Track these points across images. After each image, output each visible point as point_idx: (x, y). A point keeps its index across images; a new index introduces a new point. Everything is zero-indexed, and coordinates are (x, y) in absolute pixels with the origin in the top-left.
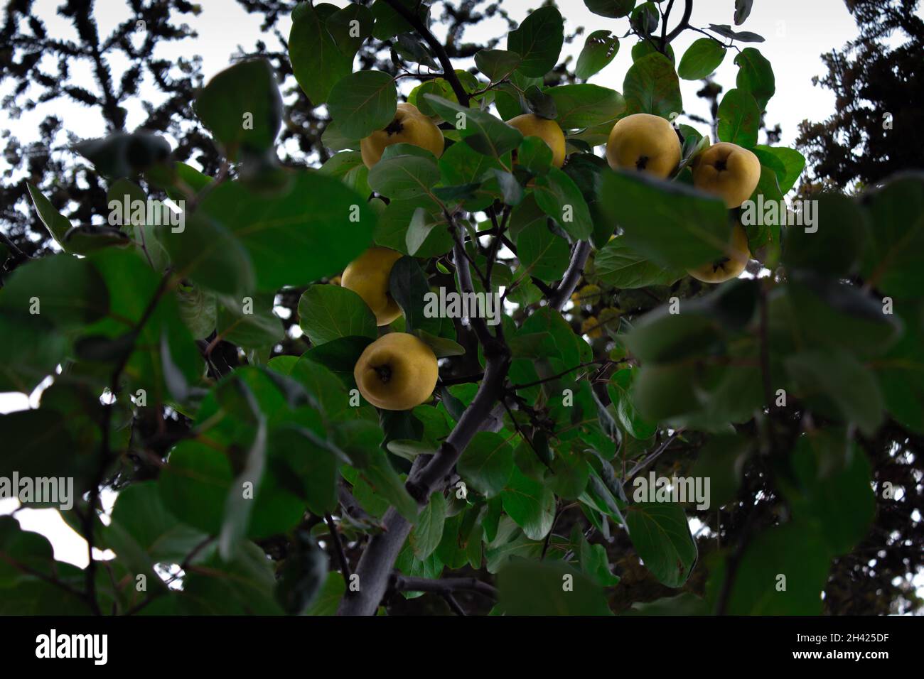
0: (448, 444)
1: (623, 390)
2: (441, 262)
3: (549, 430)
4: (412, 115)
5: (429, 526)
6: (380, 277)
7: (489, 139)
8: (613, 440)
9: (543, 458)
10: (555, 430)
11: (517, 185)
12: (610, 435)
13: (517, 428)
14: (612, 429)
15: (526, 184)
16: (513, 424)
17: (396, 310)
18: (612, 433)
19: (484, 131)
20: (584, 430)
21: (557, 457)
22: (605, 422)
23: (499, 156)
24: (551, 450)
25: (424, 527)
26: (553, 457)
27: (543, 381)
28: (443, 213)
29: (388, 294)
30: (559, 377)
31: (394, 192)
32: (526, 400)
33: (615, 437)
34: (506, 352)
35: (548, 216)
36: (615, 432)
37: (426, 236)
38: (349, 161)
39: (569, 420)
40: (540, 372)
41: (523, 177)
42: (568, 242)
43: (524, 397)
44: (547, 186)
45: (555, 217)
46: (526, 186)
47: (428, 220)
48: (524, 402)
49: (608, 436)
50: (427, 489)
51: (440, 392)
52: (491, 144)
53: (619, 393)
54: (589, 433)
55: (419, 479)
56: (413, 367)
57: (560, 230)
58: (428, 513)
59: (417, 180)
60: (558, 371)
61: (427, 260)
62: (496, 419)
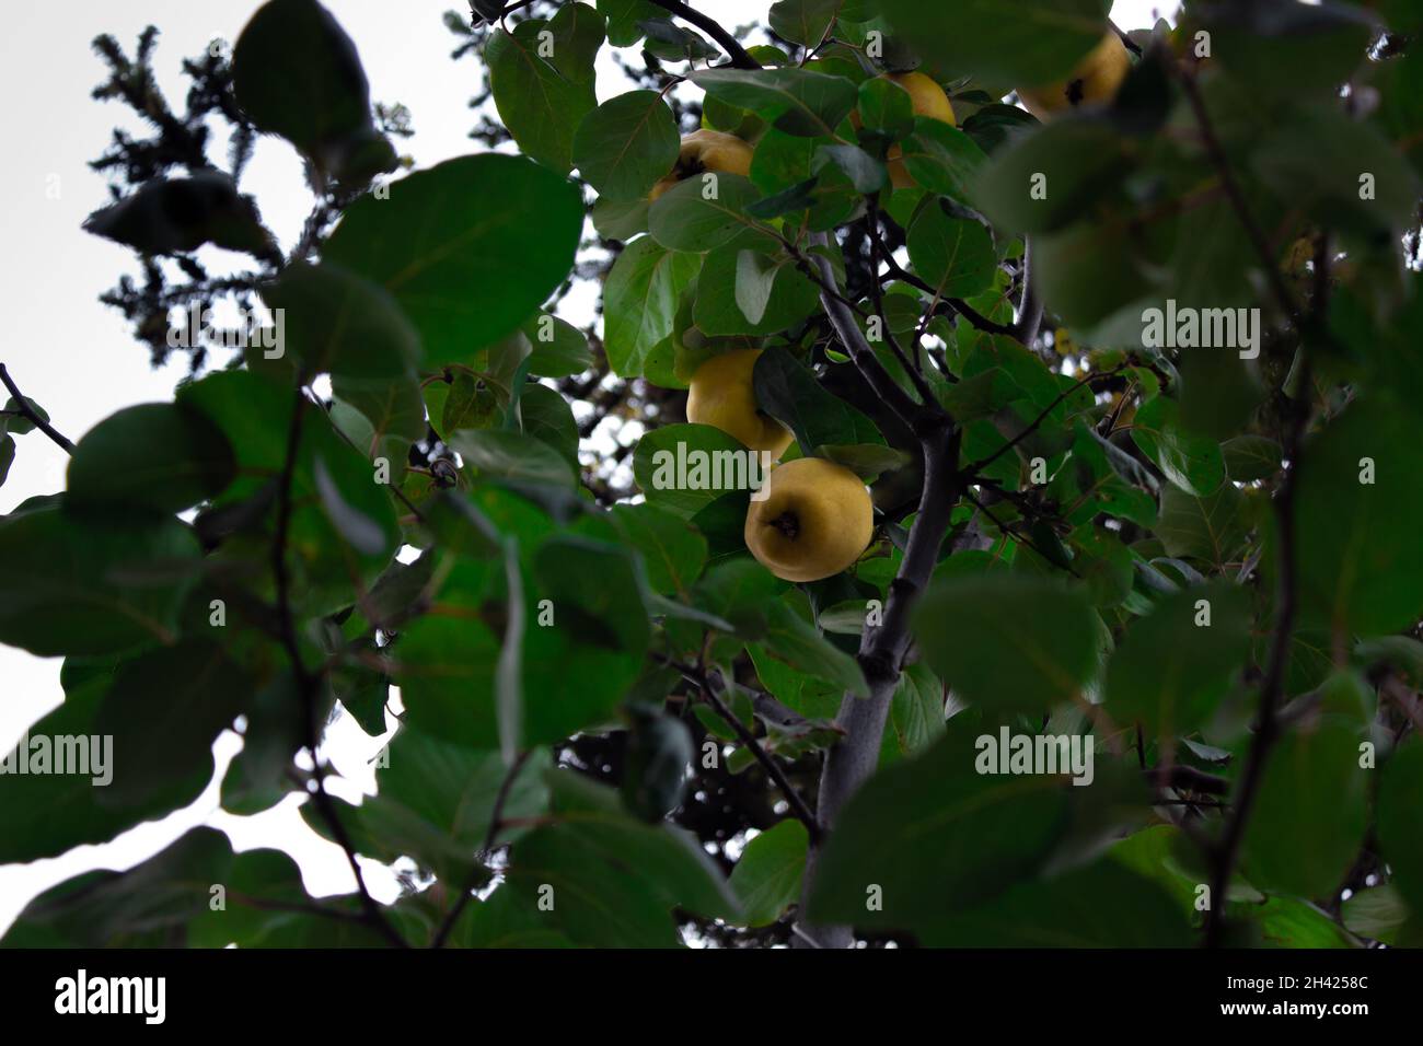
0: (901, 580)
1: (1157, 432)
2: (831, 348)
3: (1054, 516)
4: (711, 143)
5: (924, 724)
6: (739, 392)
7: (809, 111)
8: (1146, 491)
9: (1057, 561)
10: (1062, 512)
11: (869, 160)
12: (1138, 484)
13: (1004, 530)
14: (1137, 474)
15: (885, 157)
16: (996, 527)
17: (780, 433)
18: (1140, 480)
19: (796, 100)
20: (1103, 496)
21: (1078, 552)
22: (1123, 467)
23: (833, 131)
24: (1067, 547)
25: (918, 731)
26: (1072, 554)
27: (1015, 442)
28: (784, 248)
29: (760, 413)
30: (1036, 425)
31: (699, 242)
32: (1000, 482)
33: (1147, 486)
34: (946, 420)
35: (939, 196)
36: (1144, 477)
37: (769, 290)
38: (651, 252)
39: (1077, 492)
40: (1006, 432)
41: (876, 145)
42: (981, 223)
43: (997, 478)
44: (920, 150)
45: (948, 194)
46: (887, 161)
47: (764, 265)
48: (997, 485)
49: (1134, 486)
50: (890, 657)
51: (886, 531)
52: (815, 118)
53: (1154, 438)
54: (1113, 499)
55: (873, 646)
56: (828, 502)
57: (964, 210)
58: (917, 705)
59: (726, 210)
60: (1031, 419)
61: (809, 350)
62: (976, 535)
